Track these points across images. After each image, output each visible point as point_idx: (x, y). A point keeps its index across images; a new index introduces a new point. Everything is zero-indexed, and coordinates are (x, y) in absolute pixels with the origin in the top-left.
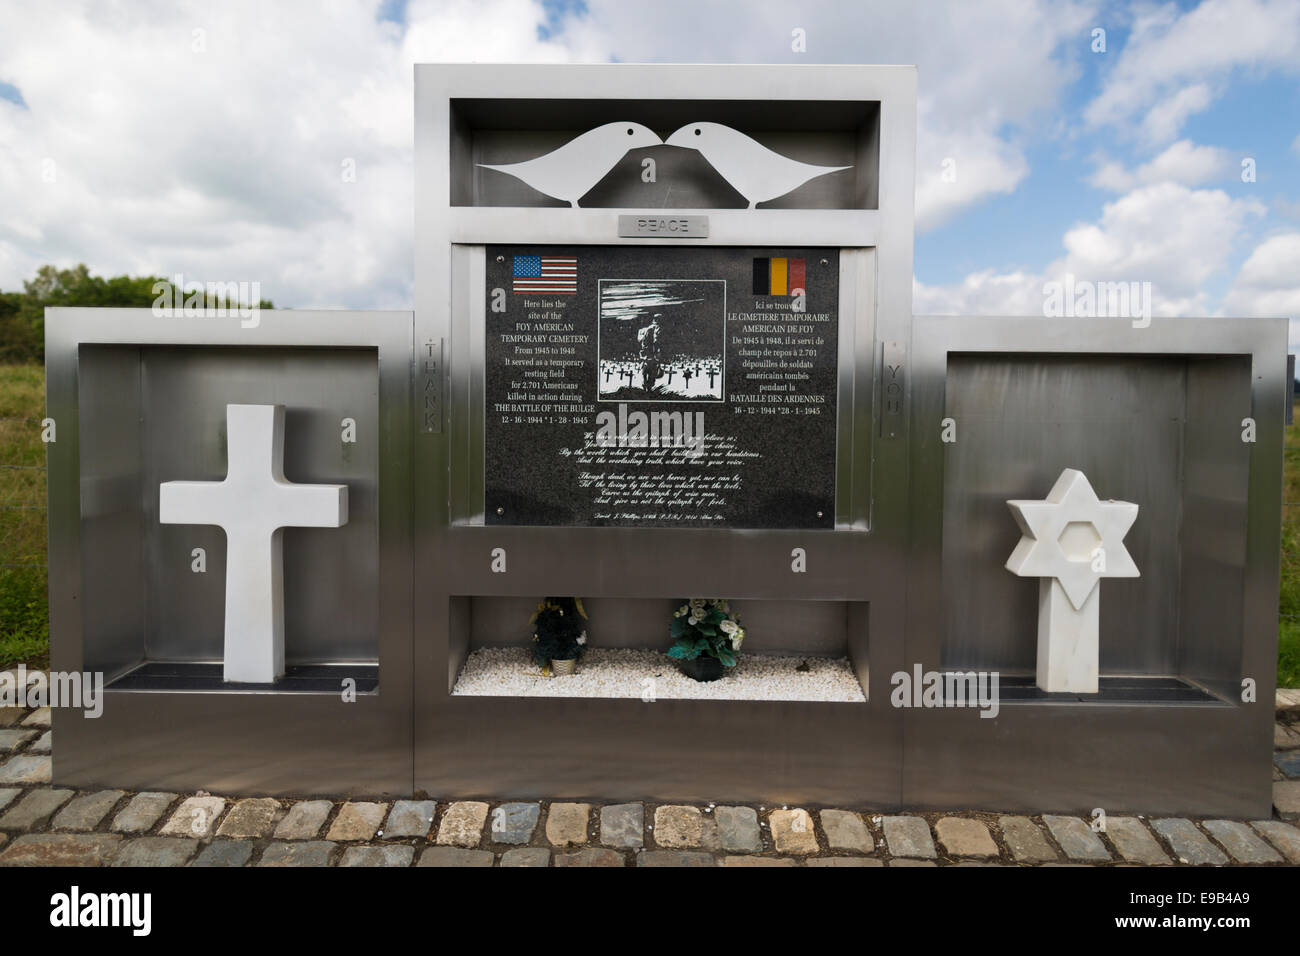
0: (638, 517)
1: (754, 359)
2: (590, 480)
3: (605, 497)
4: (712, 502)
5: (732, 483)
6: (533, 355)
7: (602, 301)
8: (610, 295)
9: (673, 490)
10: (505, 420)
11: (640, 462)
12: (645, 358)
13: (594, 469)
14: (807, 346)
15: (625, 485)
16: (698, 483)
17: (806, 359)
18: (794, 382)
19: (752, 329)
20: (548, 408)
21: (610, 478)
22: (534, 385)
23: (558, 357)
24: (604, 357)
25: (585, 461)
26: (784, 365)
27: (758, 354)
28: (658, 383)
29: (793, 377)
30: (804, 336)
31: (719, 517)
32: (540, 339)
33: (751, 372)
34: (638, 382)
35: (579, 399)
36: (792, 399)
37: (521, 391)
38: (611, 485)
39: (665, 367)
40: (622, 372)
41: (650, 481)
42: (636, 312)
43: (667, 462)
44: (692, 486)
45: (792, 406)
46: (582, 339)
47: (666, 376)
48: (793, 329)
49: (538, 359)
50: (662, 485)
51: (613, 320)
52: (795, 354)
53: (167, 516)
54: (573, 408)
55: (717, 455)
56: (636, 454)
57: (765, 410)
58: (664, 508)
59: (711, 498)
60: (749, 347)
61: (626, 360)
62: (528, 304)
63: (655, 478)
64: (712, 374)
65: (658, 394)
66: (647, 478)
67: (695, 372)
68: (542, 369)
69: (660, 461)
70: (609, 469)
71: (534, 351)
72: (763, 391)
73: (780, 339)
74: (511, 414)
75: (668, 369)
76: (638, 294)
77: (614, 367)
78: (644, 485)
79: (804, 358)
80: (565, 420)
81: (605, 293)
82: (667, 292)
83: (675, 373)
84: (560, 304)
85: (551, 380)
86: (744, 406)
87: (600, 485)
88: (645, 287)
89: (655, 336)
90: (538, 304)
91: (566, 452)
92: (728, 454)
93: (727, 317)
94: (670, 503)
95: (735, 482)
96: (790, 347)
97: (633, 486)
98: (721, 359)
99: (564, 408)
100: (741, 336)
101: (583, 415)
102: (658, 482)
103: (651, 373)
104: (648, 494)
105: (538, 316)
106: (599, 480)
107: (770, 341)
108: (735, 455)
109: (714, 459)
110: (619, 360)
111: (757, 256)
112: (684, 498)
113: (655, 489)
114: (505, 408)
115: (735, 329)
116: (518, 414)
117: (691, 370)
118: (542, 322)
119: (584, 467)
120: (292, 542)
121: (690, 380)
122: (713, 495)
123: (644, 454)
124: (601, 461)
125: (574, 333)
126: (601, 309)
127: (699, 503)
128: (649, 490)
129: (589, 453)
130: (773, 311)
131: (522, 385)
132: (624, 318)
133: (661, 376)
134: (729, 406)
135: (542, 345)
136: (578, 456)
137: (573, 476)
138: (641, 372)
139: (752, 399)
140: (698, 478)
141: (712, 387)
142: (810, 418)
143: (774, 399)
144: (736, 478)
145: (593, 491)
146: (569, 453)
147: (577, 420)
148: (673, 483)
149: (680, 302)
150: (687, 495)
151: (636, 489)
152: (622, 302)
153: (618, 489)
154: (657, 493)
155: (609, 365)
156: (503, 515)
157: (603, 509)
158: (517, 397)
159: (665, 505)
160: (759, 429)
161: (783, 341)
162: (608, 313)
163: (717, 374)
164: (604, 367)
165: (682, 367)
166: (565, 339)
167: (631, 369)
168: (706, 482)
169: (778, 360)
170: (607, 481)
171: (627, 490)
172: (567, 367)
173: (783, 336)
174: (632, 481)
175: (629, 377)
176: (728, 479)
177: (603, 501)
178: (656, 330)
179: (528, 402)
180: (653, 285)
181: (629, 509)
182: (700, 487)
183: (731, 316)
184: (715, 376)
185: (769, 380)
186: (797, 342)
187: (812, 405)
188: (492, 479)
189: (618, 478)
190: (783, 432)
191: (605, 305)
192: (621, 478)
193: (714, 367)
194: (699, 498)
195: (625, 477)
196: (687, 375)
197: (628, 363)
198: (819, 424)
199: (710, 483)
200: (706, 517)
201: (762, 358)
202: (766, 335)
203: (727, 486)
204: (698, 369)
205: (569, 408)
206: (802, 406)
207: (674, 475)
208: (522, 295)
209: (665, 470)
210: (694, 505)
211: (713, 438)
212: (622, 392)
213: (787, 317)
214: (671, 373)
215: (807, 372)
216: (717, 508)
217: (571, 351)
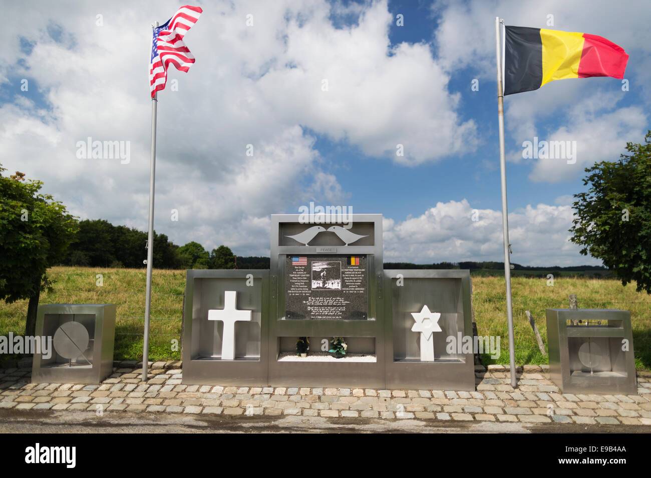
0: (321, 317)
1: (348, 280)
2: (310, 309)
3: (314, 313)
5: (343, 309)
7: (313, 267)
8: (315, 265)
9: (330, 311)
10: (290, 294)
11: (322, 304)
12: (323, 280)
13: (311, 306)
14: (360, 277)
17: (360, 280)
18: (357, 285)
19: (347, 273)
20: (300, 292)
21: (315, 308)
22: (297, 286)
23: (303, 280)
24: (314, 279)
26: (354, 281)
27: (349, 278)
28: (326, 285)
30: (359, 274)
31: (340, 317)
32: (299, 275)
33: (347, 283)
34: (321, 285)
35: (307, 289)
36: (357, 289)
37: (294, 288)
40: (317, 283)
43: (328, 304)
44: (334, 310)
45: (357, 291)
46: (308, 275)
48: (357, 273)
49: (298, 280)
51: (315, 271)
52: (357, 279)
53: (210, 318)
54: (306, 292)
55: (340, 302)
57: (351, 292)
58: (327, 315)
60: (346, 277)
62: (296, 267)
63: (325, 308)
65: (325, 288)
68: (299, 282)
69: (326, 304)
70: (315, 306)
71: (297, 278)
72: (350, 287)
74: (292, 293)
76: (321, 265)
78: (323, 310)
80: (304, 294)
81: (313, 265)
82: (328, 265)
84: (303, 268)
85: (301, 285)
86: (345, 291)
88: (323, 263)
89: (325, 275)
90: (298, 267)
91: (304, 302)
92: (342, 302)
93: (341, 270)
94: (329, 314)
96: (356, 277)
98: (340, 280)
99: (304, 292)
100: (345, 274)
101: (308, 293)
103: (324, 283)
104: (324, 312)
106: (312, 309)
107: (351, 276)
110: (317, 280)
111: (348, 257)
112: (332, 312)
114: (290, 292)
115: (343, 273)
117: (333, 282)
118: (299, 271)
119: (309, 305)
120: (239, 325)
122: (339, 312)
123: (323, 302)
124: (312, 304)
126: (312, 269)
127: (336, 314)
129: (310, 302)
130: (352, 269)
131: (294, 286)
134: (342, 291)
135: (299, 277)
136: (307, 303)
137: (306, 308)
138: (322, 283)
139: (347, 289)
140: (335, 308)
141: (338, 286)
142: (361, 293)
143: (352, 289)
145: (311, 311)
147: (307, 294)
148: (329, 309)
149: (331, 267)
151: (321, 311)
152: (318, 266)
153: (317, 311)
154: (326, 312)
155: (314, 281)
156: (290, 317)
157: (313, 315)
158: (293, 289)
160: (349, 296)
161: (354, 276)
162: (314, 270)
165: (331, 282)
166: (304, 275)
169: (353, 280)
171: (319, 311)
172: (305, 282)
173: (354, 274)
174: (320, 309)
178: (325, 273)
179: (296, 290)
181: (319, 315)
182: (336, 310)
184: (339, 284)
185: (351, 285)
187: (361, 291)
190: (355, 297)
193: (339, 282)
196: (332, 284)
198: (363, 295)
199: (338, 309)
200: (337, 317)
201: (350, 280)
202: (350, 274)
204: (335, 282)
206: (359, 291)
207: (330, 307)
208: (295, 266)
209: (328, 306)
210: (334, 314)
211: (338, 298)
212: (317, 288)
213: (355, 270)
214: (329, 283)
215: (360, 282)
216: (340, 315)
217: (306, 278)
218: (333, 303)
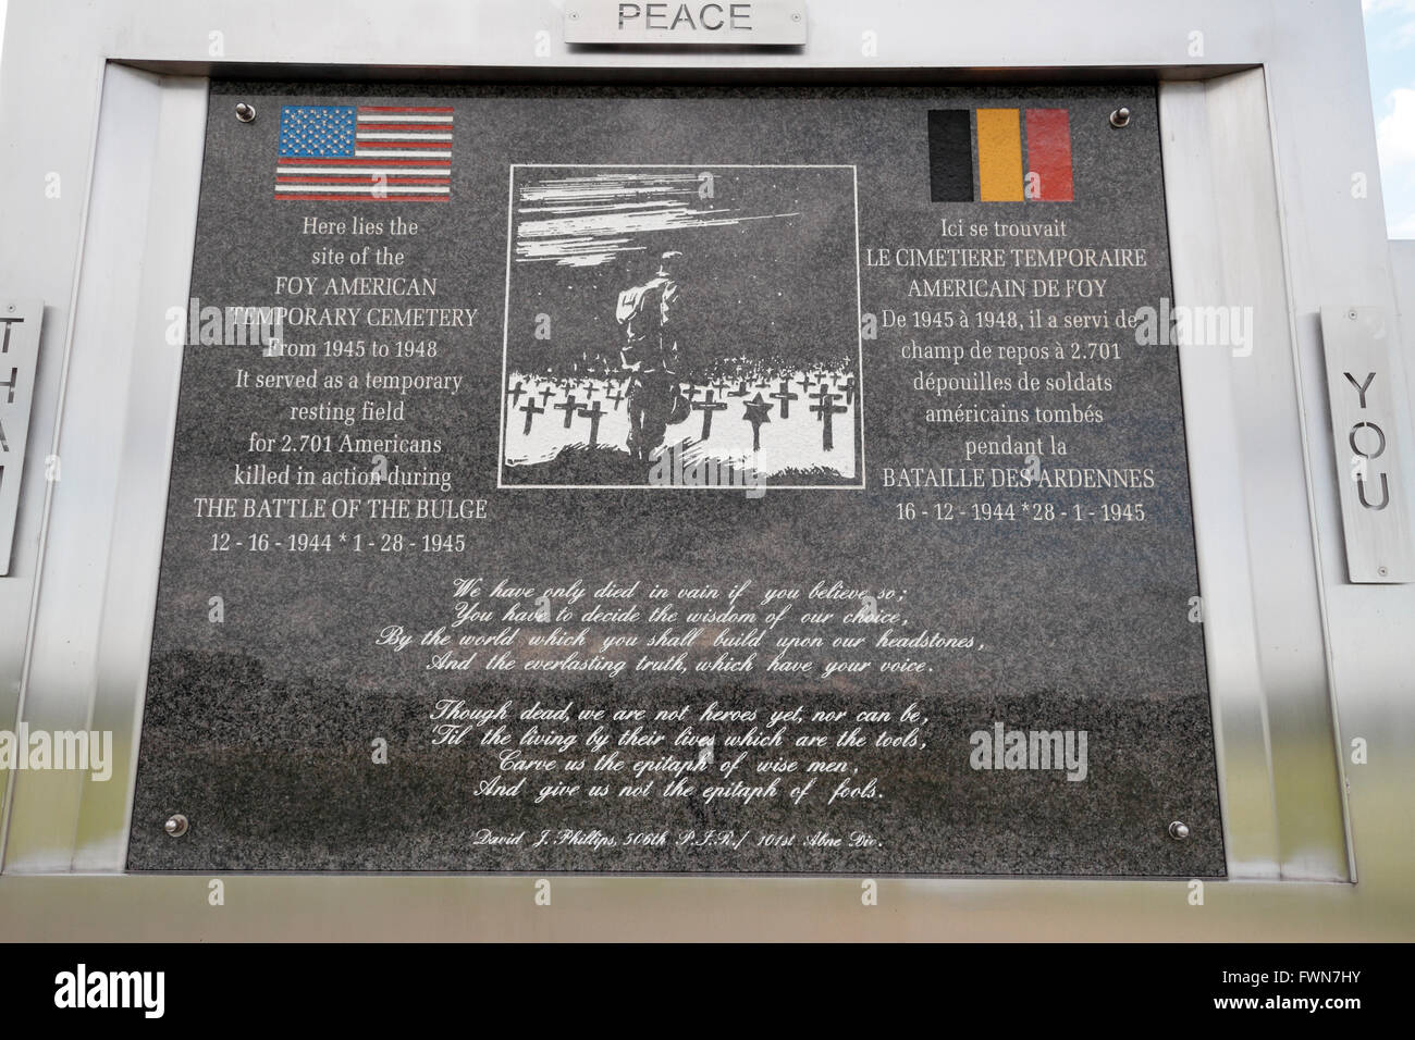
0: (610, 842)
1: (944, 368)
2: (464, 722)
3: (509, 778)
4: (841, 791)
5: (898, 729)
6: (317, 361)
7: (519, 219)
8: (542, 203)
9: (721, 753)
10: (220, 543)
11: (618, 668)
12: (636, 367)
13: (479, 688)
14: (1090, 333)
15: (572, 739)
16: (794, 730)
17: (1091, 366)
18: (1062, 431)
19: (931, 290)
20: (350, 507)
21: (526, 715)
22: (314, 443)
23: (391, 366)
25: (454, 665)
26: (1028, 384)
27: (955, 354)
28: (673, 435)
29: (1057, 415)
30: (1079, 305)
31: (863, 840)
32: (340, 317)
33: (939, 403)
34: (616, 431)
35: (445, 481)
36: (1060, 480)
37: (276, 461)
38: (529, 738)
39: (692, 392)
40: (570, 406)
41: (649, 726)
42: (613, 246)
43: (701, 667)
44: (778, 738)
45: (1062, 500)
46: (456, 317)
47: (696, 417)
48: (1049, 288)
49: (331, 371)
50: (683, 739)
51: (549, 266)
52: (1060, 354)
54: (424, 508)
55: (848, 643)
56: (607, 644)
57: (982, 511)
58: (692, 812)
59: (836, 778)
60: (927, 337)
61: (581, 374)
62: (311, 225)
63: (663, 715)
64: (826, 410)
66: (637, 714)
67: (777, 404)
68: (337, 398)
69: (678, 664)
70: (524, 689)
71: (321, 351)
72: (977, 459)
73: (1013, 317)
74: (240, 527)
75: (700, 398)
76: (618, 200)
77: (547, 394)
78: (631, 738)
79: (1087, 363)
80: (398, 543)
81: (526, 197)
82: (696, 198)
83: (723, 407)
84: (402, 228)
85: (363, 430)
86: (923, 500)
87: (496, 737)
88: (638, 184)
89: (664, 308)
90: (341, 228)
91: (398, 639)
92: (883, 641)
93: (864, 259)
94: (710, 794)
95: (908, 726)
96: (1043, 337)
97: (598, 741)
98: (852, 368)
99: (398, 508)
100: (907, 309)
101: (452, 527)
102: (673, 728)
103: (654, 408)
104: (641, 767)
105: (339, 258)
106: (494, 724)
107: (987, 319)
108: (905, 642)
109: (840, 655)
110: (561, 374)
111: (938, 104)
112: (746, 775)
113: (666, 749)
114: (223, 507)
115: (887, 290)
116: (263, 525)
117: (767, 400)
118: (350, 272)
119: (450, 686)
121: (763, 427)
122: (843, 767)
123: (632, 641)
124: (501, 663)
125: (441, 300)
126: (516, 239)
127: (798, 794)
128: (646, 753)
129: (465, 641)
130: (990, 242)
131: (280, 444)
132: (578, 262)
133: (681, 416)
134: (880, 500)
135: (344, 334)
136: (431, 651)
137: (416, 712)
138: (624, 405)
139: (942, 478)
140: (794, 716)
141: (828, 445)
142: (1117, 536)
143: (1007, 478)
144: (909, 714)
145: (474, 757)
146: (405, 642)
147: (437, 543)
148: (716, 729)
149: (734, 221)
150: (762, 768)
151: (606, 751)
152: (574, 221)
153: (549, 753)
154: (672, 765)
155: (533, 389)
156: (187, 838)
157: (501, 815)
158: (261, 475)
159: (693, 802)
160: (970, 568)
161: (1022, 319)
162: (534, 250)
163: (844, 410)
164: (518, 391)
165: (742, 392)
166: (411, 318)
167: (595, 397)
168: (820, 728)
169: (1012, 371)
170: (516, 726)
171: (578, 752)
172: (412, 391)
173: (1022, 305)
174: (594, 725)
175: (588, 421)
176: (886, 716)
177: (503, 791)
178: (667, 294)
179: (292, 490)
180: (661, 179)
181: (582, 814)
182: (801, 742)
183: (876, 256)
184: (835, 417)
185: (992, 427)
186: (1061, 323)
187: (1121, 497)
188: (161, 722)
189: (550, 715)
190: (1042, 573)
191: (526, 228)
192: (562, 715)
193: (833, 390)
194: (800, 776)
195: (574, 714)
196: (757, 414)
197: (587, 382)
198: (1147, 551)
199: (834, 730)
200: (822, 840)
201: (967, 367)
202: (973, 306)
203: (883, 740)
204: (786, 397)
205: (413, 508)
206: (1092, 497)
207: (721, 707)
210: (782, 801)
211: (836, 592)
212: (568, 462)
213: (1028, 258)
214: (710, 408)
215: (1099, 400)
216: (857, 811)
217: (427, 350)
218: (767, 650)
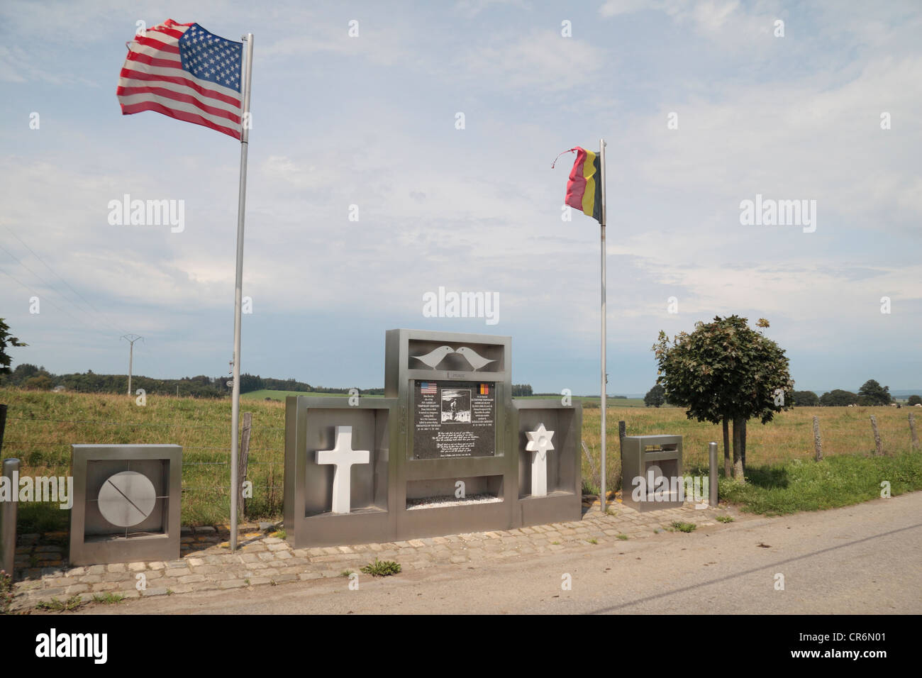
0: (451, 456)
1: (477, 411)
2: (439, 446)
3: (443, 450)
6: (426, 411)
7: (442, 395)
8: (444, 394)
9: (459, 447)
10: (419, 429)
11: (451, 440)
12: (453, 411)
13: (440, 442)
14: (489, 407)
17: (488, 411)
18: (486, 417)
19: (477, 403)
20: (429, 426)
21: (444, 445)
22: (426, 419)
23: (432, 411)
24: (444, 411)
25: (438, 440)
26: (484, 413)
31: (470, 455)
32: (428, 406)
33: (477, 415)
35: (437, 423)
36: (485, 422)
37: (423, 421)
38: (444, 447)
41: (454, 445)
44: (463, 446)
45: (485, 424)
46: (438, 406)
48: (486, 403)
51: (445, 401)
52: (486, 410)
53: (320, 462)
54: (435, 426)
57: (480, 425)
58: (457, 453)
60: (476, 408)
62: (425, 396)
64: (468, 415)
65: (455, 421)
68: (428, 415)
70: (445, 442)
71: (426, 409)
72: (479, 420)
74: (421, 428)
77: (445, 414)
78: (452, 446)
80: (434, 429)
82: (458, 393)
84: (432, 396)
85: (430, 418)
86: (475, 424)
88: (452, 392)
90: (427, 396)
91: (434, 438)
93: (471, 400)
96: (485, 408)
98: (470, 411)
99: (433, 426)
100: (474, 405)
101: (437, 427)
102: (456, 445)
103: (454, 415)
106: (442, 446)
108: (473, 437)
111: (478, 384)
112: (461, 449)
114: (419, 426)
115: (473, 403)
117: (463, 414)
118: (428, 401)
119: (438, 442)
121: (463, 417)
122: (468, 448)
124: (442, 440)
125: (436, 404)
126: (442, 398)
128: (453, 448)
129: (439, 438)
130: (481, 398)
131: (423, 419)
133: (456, 416)
134: (472, 424)
135: (428, 408)
137: (435, 445)
138: (452, 415)
139: (477, 422)
140: (465, 444)
141: (468, 419)
142: (489, 427)
143: (482, 422)
144: (474, 444)
145: (440, 449)
147: (436, 429)
149: (461, 396)
151: (450, 448)
152: (449, 395)
153: (446, 448)
156: (418, 456)
157: (443, 454)
158: (422, 423)
160: (478, 430)
162: (444, 399)
164: (443, 414)
166: (433, 406)
169: (482, 411)
171: (448, 448)
172: (434, 414)
173: (483, 405)
174: (449, 445)
176: (472, 444)
178: (455, 404)
179: (424, 424)
180: (454, 391)
181: (448, 453)
182: (465, 446)
185: (480, 417)
187: (489, 423)
188: (415, 446)
189: (446, 445)
190: (483, 431)
193: (468, 413)
198: (491, 428)
199: (467, 445)
200: (466, 455)
201: (479, 411)
202: (480, 405)
203: (471, 446)
204: (465, 414)
206: (487, 423)
207: (459, 443)
208: (424, 394)
209: (457, 442)
210: (464, 452)
211: (468, 433)
213: (484, 400)
215: (488, 414)
216: (469, 452)
217: (435, 409)
218: (463, 438)
